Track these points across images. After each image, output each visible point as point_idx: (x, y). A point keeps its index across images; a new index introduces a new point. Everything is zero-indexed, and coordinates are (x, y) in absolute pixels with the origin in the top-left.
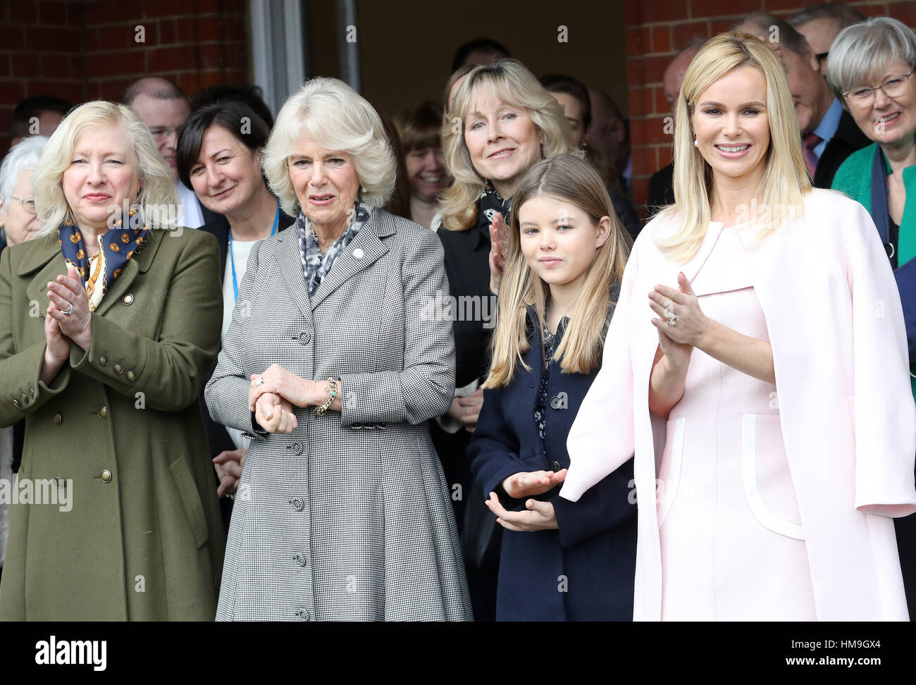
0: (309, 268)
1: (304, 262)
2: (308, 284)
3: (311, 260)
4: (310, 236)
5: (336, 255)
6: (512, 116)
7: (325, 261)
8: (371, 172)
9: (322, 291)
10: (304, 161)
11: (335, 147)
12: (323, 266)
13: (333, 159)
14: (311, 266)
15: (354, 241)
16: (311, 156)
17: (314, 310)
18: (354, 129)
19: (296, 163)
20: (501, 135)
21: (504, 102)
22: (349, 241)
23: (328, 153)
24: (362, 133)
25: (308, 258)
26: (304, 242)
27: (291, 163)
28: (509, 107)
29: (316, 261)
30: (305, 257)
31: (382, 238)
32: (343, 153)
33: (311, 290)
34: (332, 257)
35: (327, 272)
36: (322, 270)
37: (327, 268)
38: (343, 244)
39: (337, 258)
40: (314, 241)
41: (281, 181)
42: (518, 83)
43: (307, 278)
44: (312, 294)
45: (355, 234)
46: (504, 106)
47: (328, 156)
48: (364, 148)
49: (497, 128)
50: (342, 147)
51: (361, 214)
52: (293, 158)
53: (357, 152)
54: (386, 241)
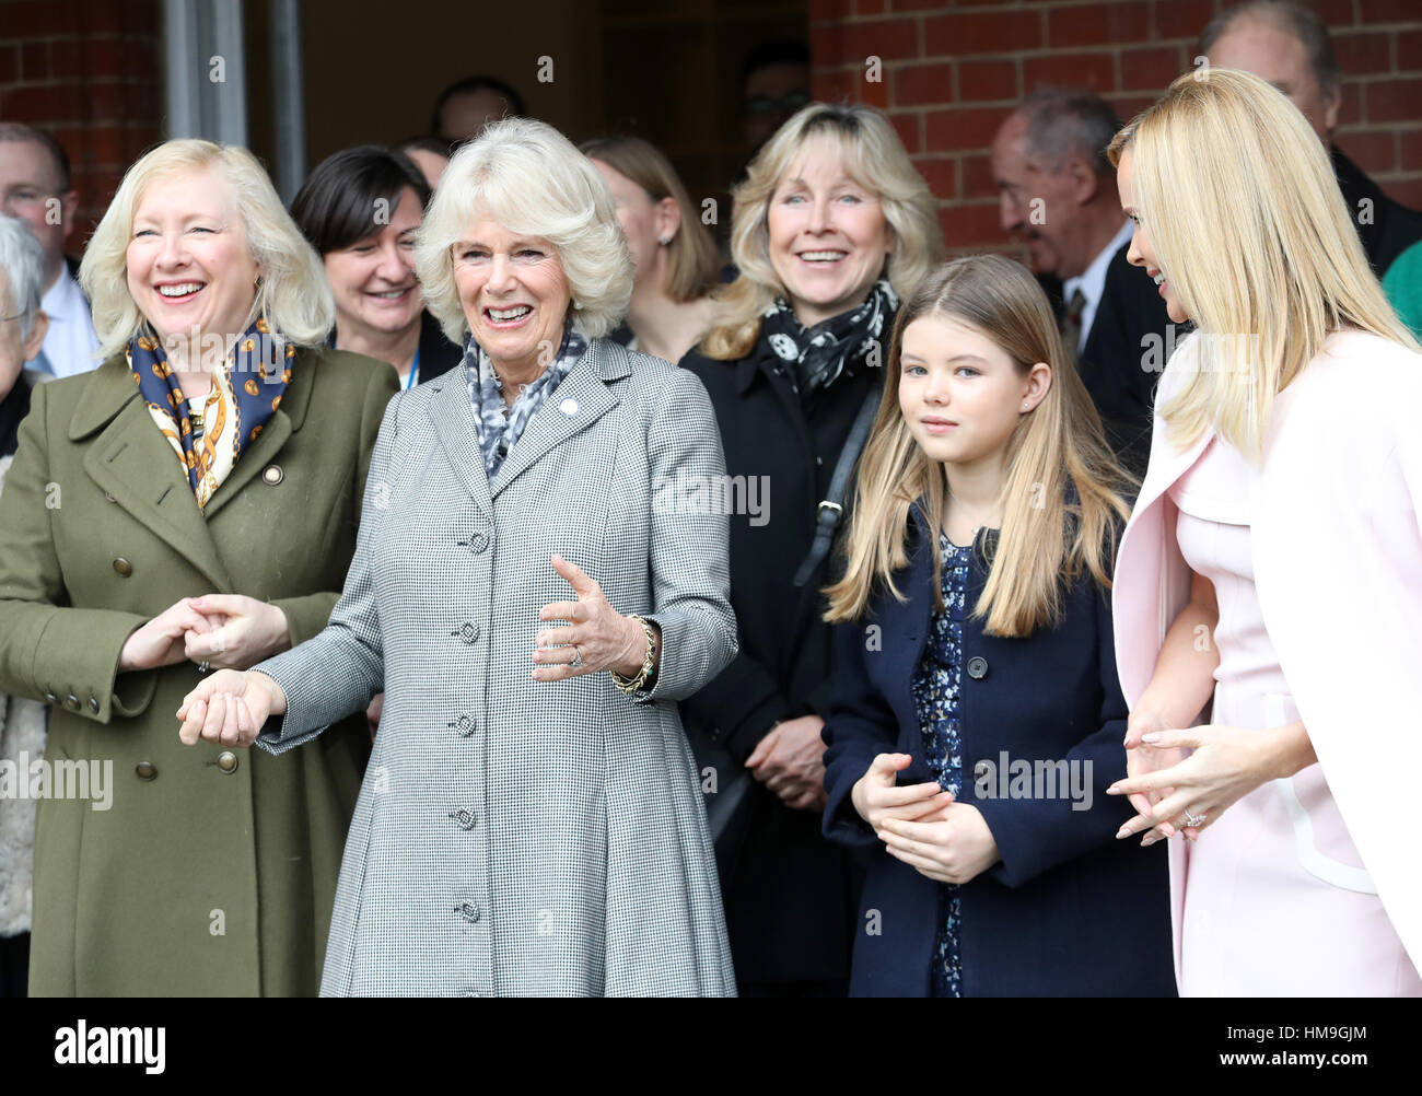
0: (487, 432)
1: (479, 422)
2: (486, 457)
3: (489, 418)
4: (488, 380)
5: (532, 411)
6: (856, 200)
7: (513, 419)
8: (588, 276)
9: (509, 468)
10: (477, 252)
11: (529, 231)
12: (512, 428)
13: (524, 251)
14: (491, 428)
15: (563, 387)
16: (488, 244)
17: (496, 497)
18: (563, 202)
19: (466, 256)
20: (830, 226)
21: (849, 176)
22: (554, 387)
23: (519, 239)
24: (576, 211)
25: (484, 415)
26: (478, 388)
27: (457, 255)
28: (854, 185)
29: (498, 420)
30: (480, 413)
31: (608, 383)
32: (544, 241)
33: (491, 465)
34: (526, 413)
35: (518, 438)
36: (509, 434)
37: (519, 431)
38: (545, 393)
39: (533, 415)
40: (495, 387)
41: (440, 286)
42: (878, 152)
43: (484, 448)
44: (491, 472)
45: (563, 376)
46: (846, 182)
47: (518, 245)
48: (578, 235)
49: (826, 215)
50: (541, 232)
51: (573, 344)
52: (460, 245)
53: (563, 241)
54: (615, 387)
